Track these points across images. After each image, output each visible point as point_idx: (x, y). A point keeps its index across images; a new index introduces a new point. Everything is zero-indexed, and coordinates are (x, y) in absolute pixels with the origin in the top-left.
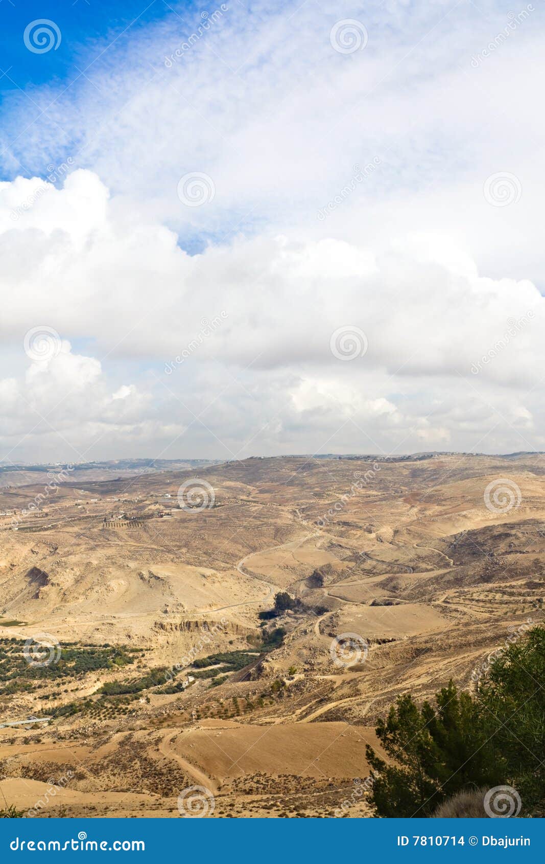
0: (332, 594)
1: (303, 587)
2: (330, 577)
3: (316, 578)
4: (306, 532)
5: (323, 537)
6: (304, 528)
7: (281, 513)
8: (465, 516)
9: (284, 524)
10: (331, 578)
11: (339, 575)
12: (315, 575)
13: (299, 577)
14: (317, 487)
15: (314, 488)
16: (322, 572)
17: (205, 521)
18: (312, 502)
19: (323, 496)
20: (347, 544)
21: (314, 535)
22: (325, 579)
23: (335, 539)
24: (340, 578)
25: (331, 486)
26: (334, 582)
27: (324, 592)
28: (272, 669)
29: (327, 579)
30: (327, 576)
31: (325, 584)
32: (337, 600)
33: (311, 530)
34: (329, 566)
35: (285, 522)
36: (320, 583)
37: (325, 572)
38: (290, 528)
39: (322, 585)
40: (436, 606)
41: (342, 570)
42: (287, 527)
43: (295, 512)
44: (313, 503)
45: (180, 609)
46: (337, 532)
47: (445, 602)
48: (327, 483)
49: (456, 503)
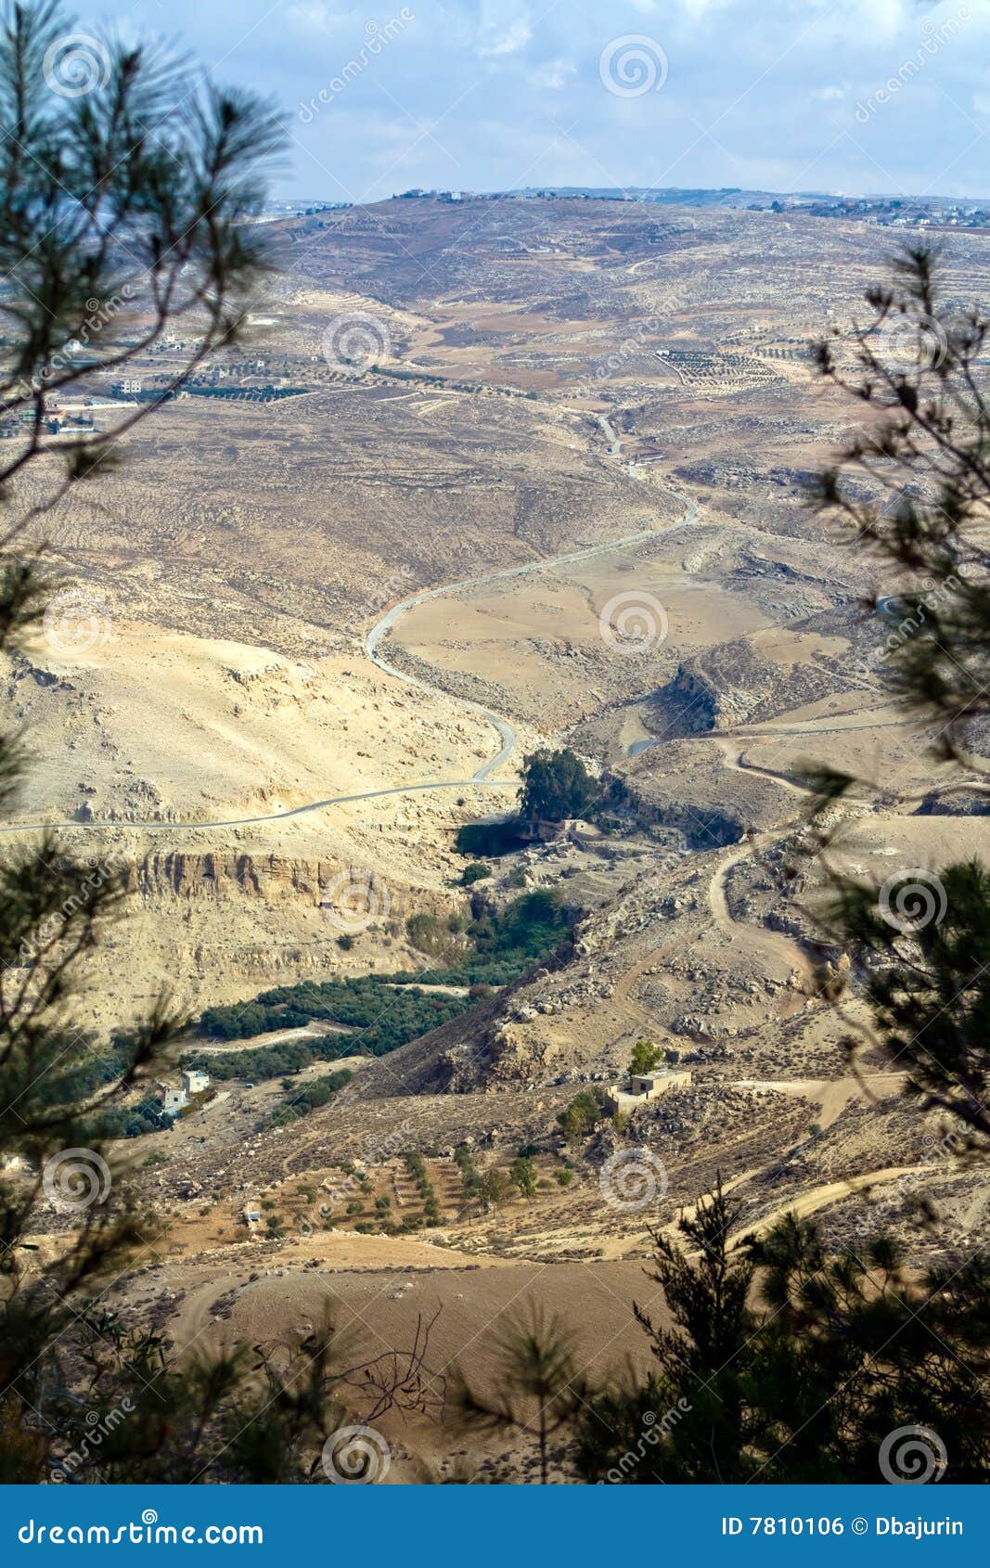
0: (756, 763)
1: (631, 732)
2: (743, 694)
3: (687, 696)
4: (648, 512)
5: (713, 530)
6: (639, 494)
7: (539, 427)
9: (558, 473)
10: (748, 698)
11: (780, 689)
12: (683, 685)
13: (615, 689)
14: (684, 326)
15: (671, 328)
16: (712, 672)
17: (232, 451)
18: (662, 386)
19: (710, 363)
20: (814, 562)
21: (679, 521)
22: (724, 702)
23: (765, 544)
24: (787, 700)
25: (744, 322)
26: (761, 714)
27: (721, 755)
28: (537, 1050)
29: (732, 703)
30: (732, 689)
31: (723, 722)
32: (775, 786)
33: (669, 506)
34: (740, 648)
35: (561, 467)
36: (705, 716)
37: (727, 674)
38: (578, 490)
39: (712, 724)
41: (795, 667)
42: (568, 485)
43: (596, 425)
44: (667, 390)
45: (143, 804)
46: (770, 510)
48: (727, 308)
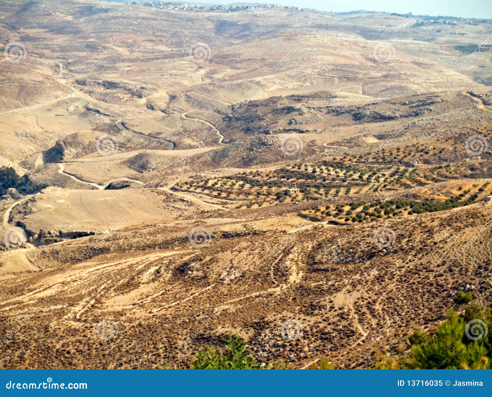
0: (68, 171)
1: (39, 162)
2: (72, 150)
3: (57, 150)
4: (59, 93)
5: (78, 99)
6: (58, 87)
7: (38, 67)
8: (258, 83)
9: (32, 80)
10: (74, 151)
11: (84, 148)
12: (57, 147)
13: (39, 147)
14: (92, 37)
15: (88, 38)
16: (65, 143)
18: (82, 55)
19: (98, 49)
20: (107, 110)
21: (69, 96)
22: (66, 151)
23: (94, 103)
24: (86, 152)
25: (111, 37)
26: (77, 156)
27: (59, 169)
29: (69, 152)
30: (69, 148)
31: (65, 158)
32: (70, 178)
33: (66, 90)
34: (75, 136)
35: (34, 79)
36: (60, 156)
37: (69, 143)
38: (38, 86)
39: (62, 159)
40: (159, 193)
41: (90, 142)
42: (35, 84)
43: (58, 66)
46: (101, 94)
47: (173, 189)
48: (107, 32)
49: (254, 66)
